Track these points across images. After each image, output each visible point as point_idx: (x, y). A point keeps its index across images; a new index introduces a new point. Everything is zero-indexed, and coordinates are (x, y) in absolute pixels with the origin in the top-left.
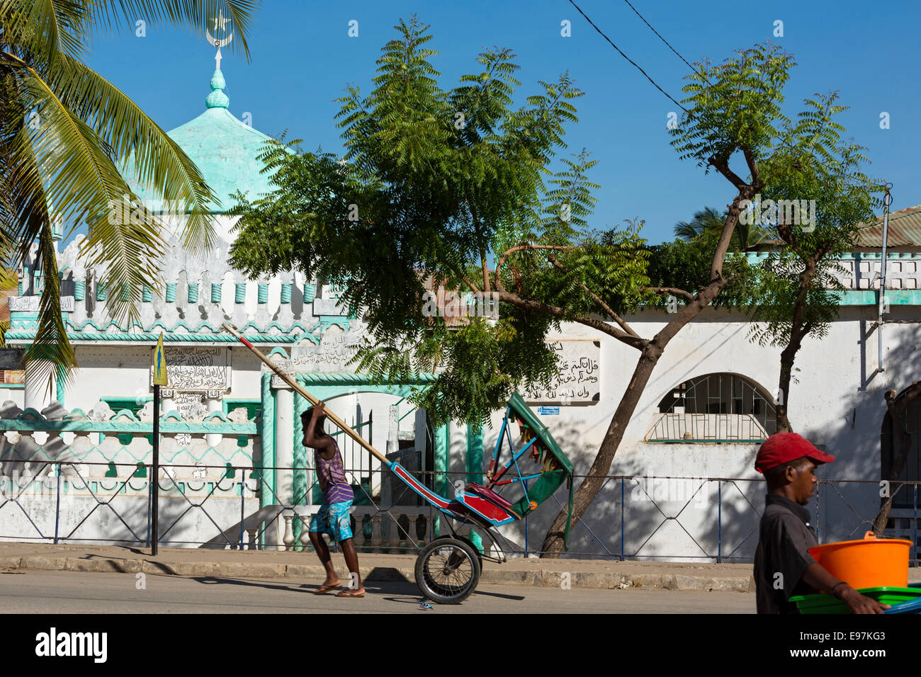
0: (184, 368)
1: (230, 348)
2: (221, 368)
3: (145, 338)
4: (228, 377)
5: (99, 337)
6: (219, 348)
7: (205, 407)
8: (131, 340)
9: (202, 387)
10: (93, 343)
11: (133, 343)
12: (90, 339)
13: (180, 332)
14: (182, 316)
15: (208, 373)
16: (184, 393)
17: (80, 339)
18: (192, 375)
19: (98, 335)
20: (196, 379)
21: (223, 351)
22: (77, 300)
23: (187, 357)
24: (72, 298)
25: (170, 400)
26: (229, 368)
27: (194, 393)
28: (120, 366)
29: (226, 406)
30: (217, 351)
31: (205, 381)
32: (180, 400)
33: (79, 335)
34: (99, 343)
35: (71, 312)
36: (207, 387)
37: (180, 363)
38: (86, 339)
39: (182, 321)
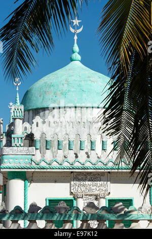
0: (87, 183)
1: (109, 172)
2: (105, 182)
3: (71, 168)
4: (109, 187)
5: (48, 167)
6: (104, 173)
7: (97, 202)
8: (64, 169)
9: (96, 192)
10: (45, 170)
11: (65, 170)
12: (44, 169)
13: (88, 165)
14: (88, 157)
15: (99, 185)
16: (87, 195)
17: (39, 169)
18: (91, 186)
19: (47, 166)
20: (93, 188)
21: (106, 174)
22: (36, 149)
23: (89, 177)
24: (34, 148)
25: (81, 199)
26: (109, 182)
27: (92, 195)
28: (55, 182)
29: (107, 201)
30: (103, 174)
31: (97, 189)
32: (85, 199)
33: (38, 166)
34: (48, 170)
35: (34, 155)
36: (98, 192)
37: (85, 180)
38: (41, 168)
39: (89, 160)
